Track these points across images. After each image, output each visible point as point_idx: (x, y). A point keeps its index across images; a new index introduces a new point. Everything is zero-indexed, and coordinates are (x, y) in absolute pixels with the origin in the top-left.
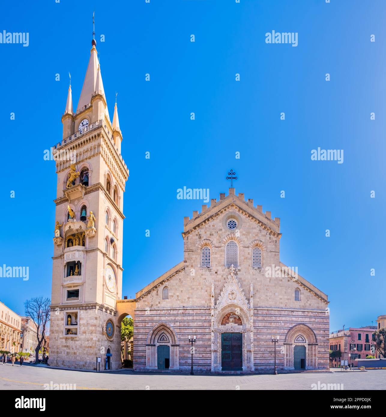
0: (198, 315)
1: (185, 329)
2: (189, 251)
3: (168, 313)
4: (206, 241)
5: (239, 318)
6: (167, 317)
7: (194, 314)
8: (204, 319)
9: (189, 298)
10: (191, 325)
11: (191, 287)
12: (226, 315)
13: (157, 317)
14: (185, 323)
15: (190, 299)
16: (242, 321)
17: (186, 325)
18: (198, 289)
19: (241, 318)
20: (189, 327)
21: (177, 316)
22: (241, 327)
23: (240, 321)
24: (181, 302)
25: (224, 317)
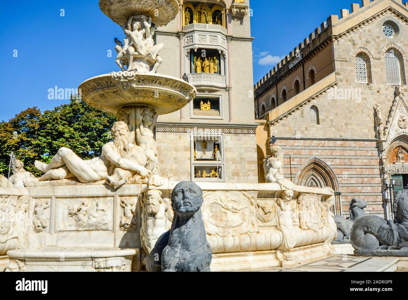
0: (361, 149)
1: (346, 169)
2: (341, 60)
3: (321, 145)
4: (362, 49)
6: (320, 151)
7: (357, 147)
8: (370, 155)
9: (346, 124)
10: (355, 163)
11: (348, 109)
13: (306, 151)
14: (346, 161)
15: (349, 126)
17: (348, 163)
18: (357, 112)
20: (351, 167)
21: (335, 150)
24: (336, 129)
25: (392, 153)
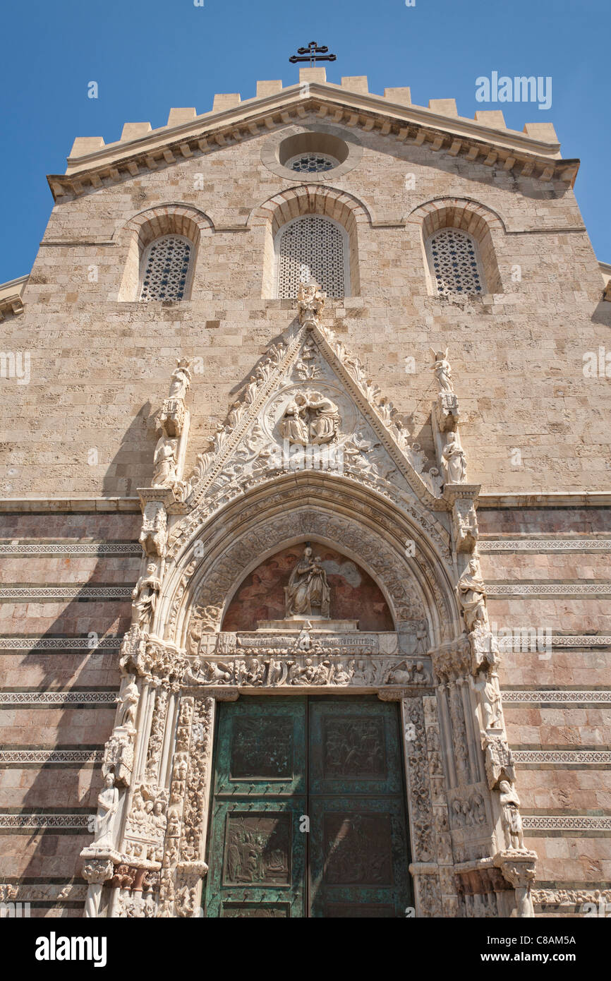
5: (369, 582)
12: (268, 562)
16: (390, 599)
19: (381, 581)
22: (387, 642)
23: (379, 607)
25: (250, 580)
